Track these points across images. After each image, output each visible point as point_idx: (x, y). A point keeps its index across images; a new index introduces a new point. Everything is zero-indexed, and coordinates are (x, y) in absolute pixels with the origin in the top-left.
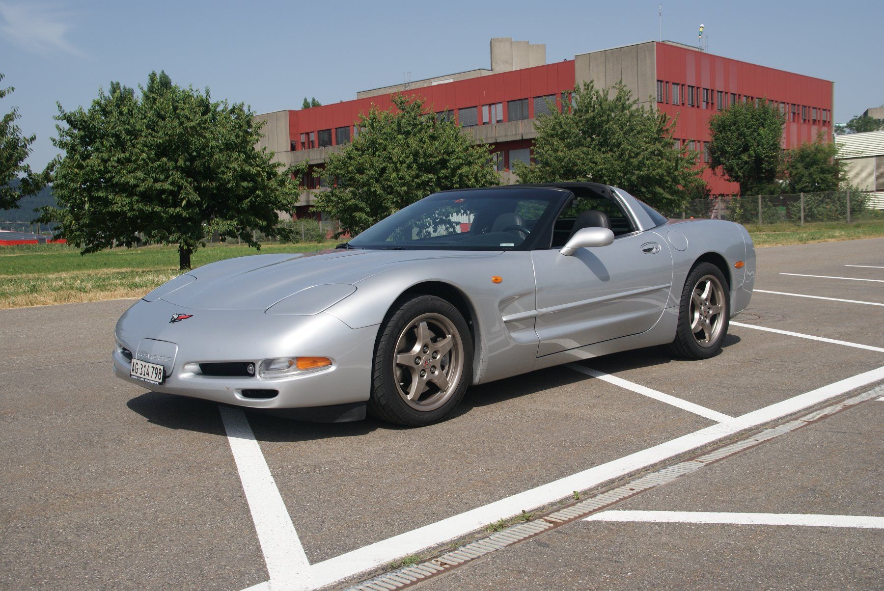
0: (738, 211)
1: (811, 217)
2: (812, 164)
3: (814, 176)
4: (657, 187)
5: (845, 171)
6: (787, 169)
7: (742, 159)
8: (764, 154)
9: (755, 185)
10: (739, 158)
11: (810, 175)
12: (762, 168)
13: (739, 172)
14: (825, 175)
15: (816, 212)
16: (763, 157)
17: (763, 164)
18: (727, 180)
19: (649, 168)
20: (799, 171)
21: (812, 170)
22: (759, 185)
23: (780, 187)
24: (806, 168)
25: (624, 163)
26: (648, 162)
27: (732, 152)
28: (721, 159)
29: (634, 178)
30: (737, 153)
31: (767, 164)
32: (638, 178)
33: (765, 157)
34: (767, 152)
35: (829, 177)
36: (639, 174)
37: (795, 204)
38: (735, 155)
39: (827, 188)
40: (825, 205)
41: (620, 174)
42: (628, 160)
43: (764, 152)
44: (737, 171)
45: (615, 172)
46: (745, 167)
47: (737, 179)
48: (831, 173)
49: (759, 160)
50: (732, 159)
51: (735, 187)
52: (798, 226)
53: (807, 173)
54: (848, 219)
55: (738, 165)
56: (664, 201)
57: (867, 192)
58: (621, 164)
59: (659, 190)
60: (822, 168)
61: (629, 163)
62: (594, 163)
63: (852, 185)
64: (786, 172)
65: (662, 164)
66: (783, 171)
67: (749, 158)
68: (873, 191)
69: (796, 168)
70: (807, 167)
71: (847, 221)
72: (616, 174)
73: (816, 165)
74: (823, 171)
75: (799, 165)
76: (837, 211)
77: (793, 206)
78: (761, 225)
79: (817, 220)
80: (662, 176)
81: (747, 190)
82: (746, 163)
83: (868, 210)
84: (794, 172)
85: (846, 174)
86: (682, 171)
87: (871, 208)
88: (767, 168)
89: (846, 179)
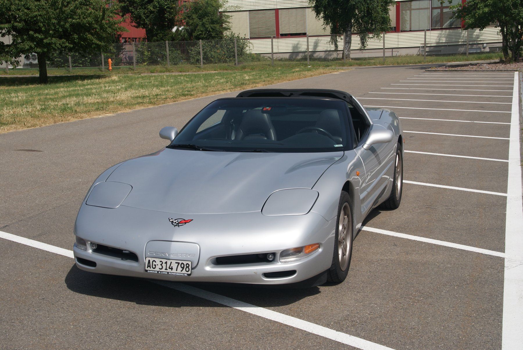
0: (146, 53)
1: (207, 60)
2: (204, 16)
3: (207, 26)
4: (87, 33)
5: (229, 23)
6: (185, 19)
7: (148, 9)
8: (166, 5)
9: (160, 32)
10: (145, 8)
11: (203, 25)
12: (165, 18)
13: (146, 20)
14: (214, 25)
15: (209, 56)
16: (165, 8)
17: (166, 14)
18: (134, 26)
19: (80, 17)
20: (195, 21)
21: (204, 20)
22: (163, 32)
23: (180, 34)
24: (200, 19)
25: (58, 11)
26: (79, 11)
27: (139, 2)
28: (130, 8)
29: (67, 25)
30: (143, 3)
31: (168, 14)
32: (71, 25)
33: (167, 8)
34: (168, 4)
35: (217, 27)
36: (71, 21)
37: (192, 48)
38: (142, 5)
39: (216, 36)
40: (216, 50)
41: (54, 21)
42: (61, 8)
43: (166, 3)
44: (144, 19)
45: (49, 19)
46: (151, 16)
47: (144, 26)
48: (218, 23)
49: (162, 11)
50: (140, 9)
51: (141, 32)
52: (199, 67)
53: (201, 23)
54: (236, 62)
55: (144, 14)
56: (93, 46)
57: (245, 39)
58: (54, 12)
59: (89, 36)
60: (212, 19)
61: (62, 11)
62: (28, 9)
63: (234, 34)
64: (183, 21)
65: (91, 13)
66: (181, 21)
67: (154, 8)
68: (248, 39)
69: (193, 19)
70: (201, 17)
71: (235, 63)
72: (50, 21)
73: (207, 16)
74: (213, 22)
75: (194, 16)
76: (225, 54)
77: (191, 50)
78: (169, 66)
79: (211, 62)
80: (90, 24)
81: (153, 36)
82: (151, 12)
83: (247, 54)
84: (191, 22)
85: (230, 25)
86: (109, 20)
87: (248, 52)
88: (169, 17)
89: (229, 29)
